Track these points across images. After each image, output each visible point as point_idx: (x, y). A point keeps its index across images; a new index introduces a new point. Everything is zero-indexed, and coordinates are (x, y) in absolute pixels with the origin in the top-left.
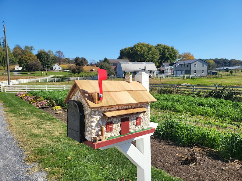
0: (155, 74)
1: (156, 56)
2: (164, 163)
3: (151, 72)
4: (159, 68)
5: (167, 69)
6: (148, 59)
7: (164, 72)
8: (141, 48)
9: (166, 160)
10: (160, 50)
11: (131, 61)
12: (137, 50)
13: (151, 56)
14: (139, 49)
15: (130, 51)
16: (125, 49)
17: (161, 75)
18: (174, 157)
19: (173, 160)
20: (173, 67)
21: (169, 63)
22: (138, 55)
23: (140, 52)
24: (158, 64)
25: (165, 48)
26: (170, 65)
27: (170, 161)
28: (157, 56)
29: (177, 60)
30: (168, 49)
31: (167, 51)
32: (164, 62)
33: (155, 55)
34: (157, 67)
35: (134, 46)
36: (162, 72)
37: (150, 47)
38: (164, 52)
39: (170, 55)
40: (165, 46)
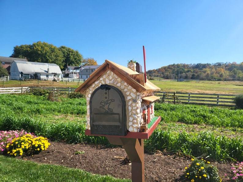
0: (60, 77)
1: (59, 58)
2: (106, 168)
3: (55, 74)
4: (64, 71)
5: (72, 73)
6: (51, 61)
7: (69, 75)
8: (42, 47)
9: (106, 165)
10: (64, 53)
11: (29, 61)
12: (38, 49)
13: (54, 58)
14: (40, 48)
15: (29, 49)
16: (21, 47)
17: (67, 79)
18: (113, 159)
19: (113, 163)
20: (78, 71)
21: (74, 67)
22: (39, 54)
23: (41, 52)
24: (62, 67)
25: (69, 51)
26: (76, 69)
27: (111, 164)
28: (61, 58)
29: (82, 64)
30: (72, 52)
31: (72, 55)
32: (69, 65)
33: (58, 56)
34: (62, 70)
35: (34, 45)
36: (67, 76)
37: (53, 47)
38: (69, 55)
39: (75, 59)
40: (69, 49)
